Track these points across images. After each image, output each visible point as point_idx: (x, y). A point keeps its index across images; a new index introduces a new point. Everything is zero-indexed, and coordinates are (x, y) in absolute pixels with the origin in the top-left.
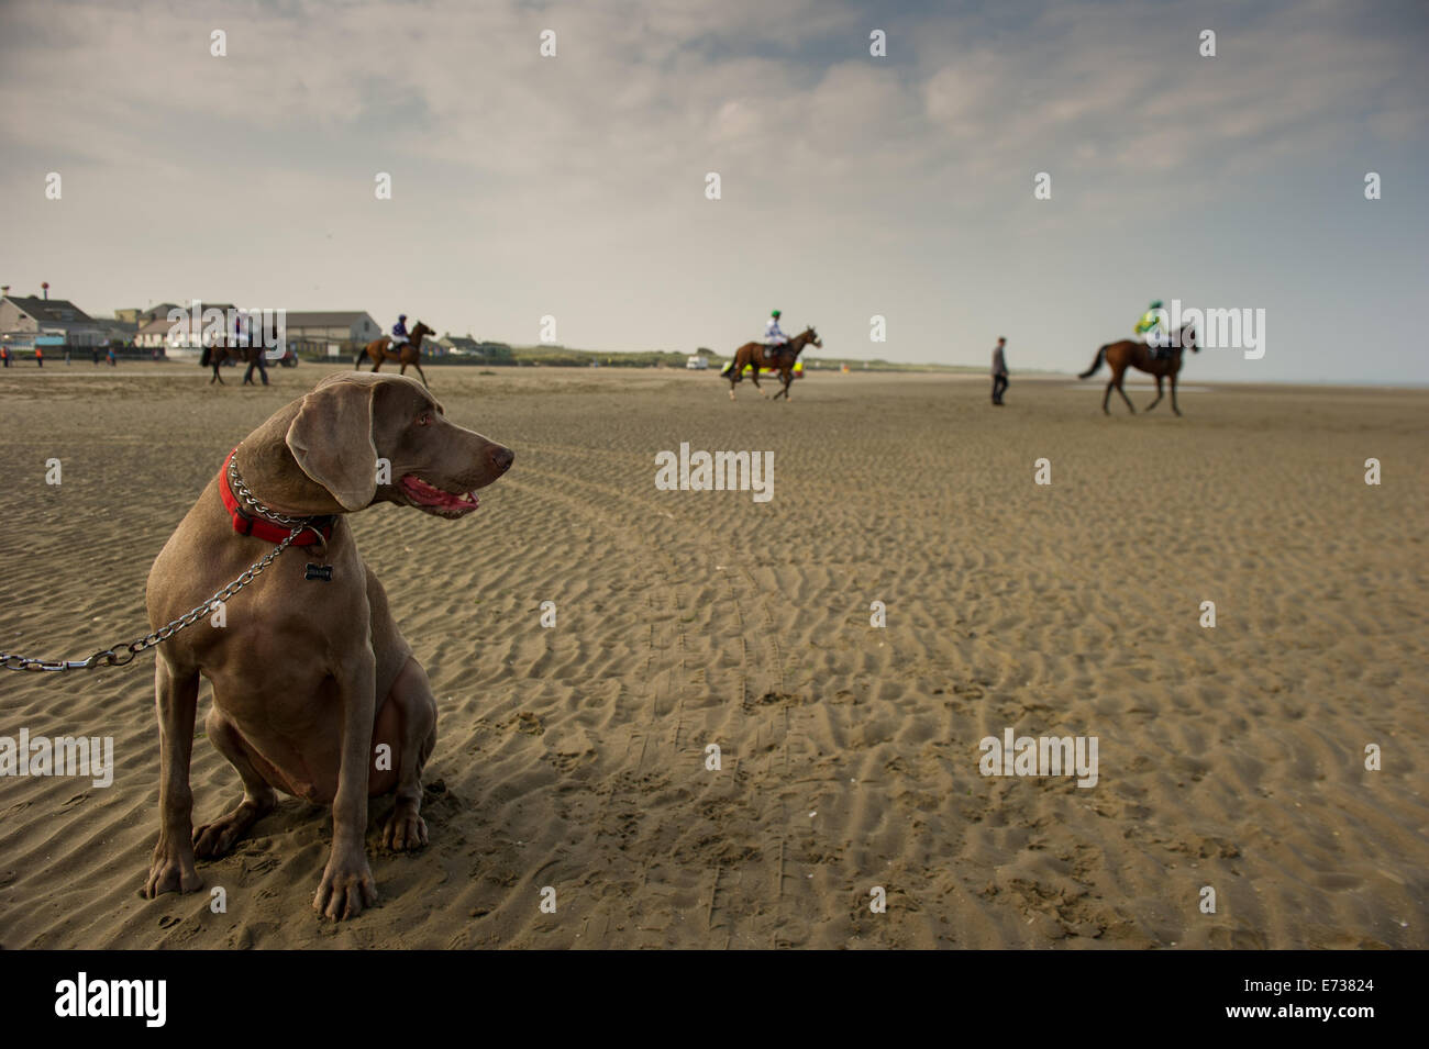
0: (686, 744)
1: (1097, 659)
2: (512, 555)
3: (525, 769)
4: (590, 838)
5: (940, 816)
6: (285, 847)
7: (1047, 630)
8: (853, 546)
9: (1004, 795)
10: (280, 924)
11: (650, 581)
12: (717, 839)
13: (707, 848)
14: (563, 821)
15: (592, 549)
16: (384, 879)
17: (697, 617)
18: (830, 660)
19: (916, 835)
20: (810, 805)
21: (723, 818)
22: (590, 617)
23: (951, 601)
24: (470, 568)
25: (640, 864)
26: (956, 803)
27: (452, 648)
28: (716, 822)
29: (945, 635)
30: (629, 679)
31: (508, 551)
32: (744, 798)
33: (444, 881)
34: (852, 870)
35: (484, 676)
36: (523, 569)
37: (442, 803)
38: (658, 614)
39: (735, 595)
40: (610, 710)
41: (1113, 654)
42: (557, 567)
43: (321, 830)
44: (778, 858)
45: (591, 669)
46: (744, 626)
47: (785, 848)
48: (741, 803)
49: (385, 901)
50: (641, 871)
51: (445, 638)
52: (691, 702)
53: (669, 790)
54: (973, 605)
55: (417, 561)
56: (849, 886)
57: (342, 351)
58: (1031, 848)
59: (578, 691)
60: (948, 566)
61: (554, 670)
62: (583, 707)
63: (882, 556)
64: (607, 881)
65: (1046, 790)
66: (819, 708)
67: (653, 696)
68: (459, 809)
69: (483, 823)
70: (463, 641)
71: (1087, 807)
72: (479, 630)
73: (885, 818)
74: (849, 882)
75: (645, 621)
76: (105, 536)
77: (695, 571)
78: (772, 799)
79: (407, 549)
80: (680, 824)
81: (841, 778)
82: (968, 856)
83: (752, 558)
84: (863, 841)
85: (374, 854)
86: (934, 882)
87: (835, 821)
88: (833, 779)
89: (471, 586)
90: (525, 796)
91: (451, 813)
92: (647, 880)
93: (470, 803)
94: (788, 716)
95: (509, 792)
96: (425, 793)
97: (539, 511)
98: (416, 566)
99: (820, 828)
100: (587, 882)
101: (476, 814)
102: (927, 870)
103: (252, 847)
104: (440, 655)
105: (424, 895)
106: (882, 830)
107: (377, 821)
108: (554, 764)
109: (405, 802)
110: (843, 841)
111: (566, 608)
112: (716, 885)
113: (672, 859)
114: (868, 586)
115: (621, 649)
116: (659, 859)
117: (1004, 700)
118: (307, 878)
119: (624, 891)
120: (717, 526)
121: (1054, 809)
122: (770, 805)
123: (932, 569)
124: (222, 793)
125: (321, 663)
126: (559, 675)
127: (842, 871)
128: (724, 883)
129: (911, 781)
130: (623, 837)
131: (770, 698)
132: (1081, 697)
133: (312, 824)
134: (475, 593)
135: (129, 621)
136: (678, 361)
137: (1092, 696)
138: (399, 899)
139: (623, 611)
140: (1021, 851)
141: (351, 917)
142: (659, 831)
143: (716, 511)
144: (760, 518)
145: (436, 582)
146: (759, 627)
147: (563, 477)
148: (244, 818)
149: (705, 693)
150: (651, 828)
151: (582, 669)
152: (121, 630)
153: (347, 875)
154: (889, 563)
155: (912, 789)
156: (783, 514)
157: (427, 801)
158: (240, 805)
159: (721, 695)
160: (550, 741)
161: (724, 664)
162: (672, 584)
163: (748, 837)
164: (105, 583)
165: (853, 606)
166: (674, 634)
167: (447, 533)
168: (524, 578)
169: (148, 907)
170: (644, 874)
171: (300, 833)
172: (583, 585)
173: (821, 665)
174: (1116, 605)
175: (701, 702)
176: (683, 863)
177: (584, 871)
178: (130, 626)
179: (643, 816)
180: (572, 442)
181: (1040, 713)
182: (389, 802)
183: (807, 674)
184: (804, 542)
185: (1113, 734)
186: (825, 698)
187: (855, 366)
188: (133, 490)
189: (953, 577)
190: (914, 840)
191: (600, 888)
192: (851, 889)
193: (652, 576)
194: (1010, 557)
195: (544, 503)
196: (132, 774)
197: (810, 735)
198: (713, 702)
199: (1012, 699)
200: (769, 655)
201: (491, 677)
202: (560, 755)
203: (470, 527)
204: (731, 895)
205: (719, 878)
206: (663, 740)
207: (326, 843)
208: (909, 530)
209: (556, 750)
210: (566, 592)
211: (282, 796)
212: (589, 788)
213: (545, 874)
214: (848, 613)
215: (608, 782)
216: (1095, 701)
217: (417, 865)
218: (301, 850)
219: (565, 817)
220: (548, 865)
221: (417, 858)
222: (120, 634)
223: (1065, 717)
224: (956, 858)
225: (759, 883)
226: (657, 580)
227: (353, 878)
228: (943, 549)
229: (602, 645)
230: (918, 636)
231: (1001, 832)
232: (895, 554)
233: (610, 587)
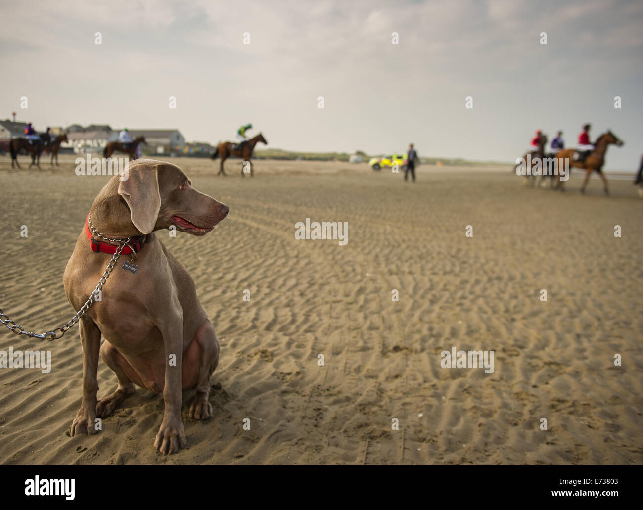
0: (350, 372)
1: (588, 337)
2: (255, 263)
3: (263, 380)
4: (298, 419)
5: (493, 421)
6: (139, 414)
7: (558, 319)
8: (444, 266)
9: (532, 412)
10: (137, 454)
11: (330, 280)
12: (367, 425)
13: (361, 429)
14: (284, 409)
15: (297, 262)
16: (189, 434)
17: (356, 302)
18: (431, 329)
19: (480, 431)
20: (419, 410)
21: (371, 413)
22: (297, 299)
23: (501, 299)
24: (232, 270)
25: (325, 436)
26: (503, 414)
27: (224, 312)
28: (366, 415)
29: (498, 318)
30: (319, 334)
31: (253, 261)
32: (382, 403)
33: (221, 437)
34: (443, 448)
35: (241, 328)
36: (261, 271)
37: (220, 396)
38: (334, 299)
39: (377, 290)
40: (308, 351)
41: (598, 334)
42: (279, 271)
43: (157, 406)
44: (401, 438)
45: (298, 327)
46: (381, 307)
47: (405, 433)
48: (381, 406)
49: (190, 445)
50: (325, 439)
51: (220, 307)
52: (351, 349)
53: (341, 396)
54: (514, 302)
55: (205, 265)
56: (441, 456)
57: (165, 150)
58: (548, 443)
59: (291, 340)
60: (499, 278)
61: (278, 327)
62: (293, 348)
63: (461, 271)
64: (307, 443)
65: (557, 411)
66: (424, 356)
67: (331, 344)
68: (229, 399)
69: (241, 408)
70: (230, 309)
71: (582, 423)
72: (238, 303)
73: (462, 421)
74: (441, 454)
75: (327, 303)
76: (45, 246)
77: (355, 276)
78: (398, 405)
79: (200, 258)
80: (347, 415)
81: (437, 396)
82: (509, 445)
83: (386, 270)
84: (449, 432)
85: (185, 420)
86: (490, 458)
87: (434, 419)
88: (432, 396)
89: (234, 279)
90: (263, 395)
91: (224, 401)
92: (329, 445)
93: (234, 397)
94: (407, 360)
95: (254, 392)
96: (211, 390)
97: (269, 240)
98: (204, 267)
99: (425, 423)
100: (296, 443)
101: (237, 403)
102: (486, 451)
103: (123, 413)
104: (218, 316)
105: (211, 444)
106: (460, 426)
107: (187, 403)
108: (279, 378)
109: (201, 394)
110: (438, 431)
111: (284, 293)
112: (367, 450)
113: (342, 434)
114: (452, 288)
115: (314, 317)
116: (335, 433)
117: (532, 357)
118: (150, 431)
119: (316, 450)
120: (366, 251)
121: (562, 422)
122: (396, 408)
123: (490, 280)
124: (107, 384)
126: (281, 330)
127: (437, 448)
128: (371, 449)
129: (477, 401)
130: (316, 420)
131: (396, 349)
132: (578, 359)
133: (153, 402)
134: (236, 283)
135: (59, 291)
136: (345, 158)
137: (585, 358)
138: (198, 445)
139: (315, 296)
140: (541, 445)
141: (173, 453)
142: (335, 418)
143: (366, 243)
144: (390, 249)
145: (215, 277)
146: (390, 308)
147: (282, 222)
148: (118, 398)
149: (360, 344)
150: (331, 416)
151: (293, 327)
152: (55, 296)
153: (171, 430)
154: (465, 276)
155: (478, 405)
156: (404, 246)
157: (212, 394)
158: (116, 391)
159: (369, 345)
160: (277, 366)
161: (372, 328)
162: (341, 283)
163: (384, 425)
164: (46, 270)
165: (444, 299)
166: (343, 310)
167: (220, 250)
168: (261, 276)
169: (71, 441)
170: (327, 441)
171: (147, 407)
172: (293, 282)
173: (425, 332)
174: (600, 306)
175: (358, 349)
176: (349, 437)
177: (296, 437)
178: (59, 294)
179: (326, 410)
180: (287, 202)
181: (554, 367)
182: (193, 393)
183: (417, 337)
184: (416, 262)
185: (598, 381)
186: (427, 351)
187: (445, 162)
188: (60, 223)
189: (502, 285)
190: (478, 433)
191: (303, 447)
192: (442, 458)
193: (330, 278)
194: (536, 275)
195: (272, 236)
196: (62, 371)
197: (419, 371)
198: (364, 349)
199: (536, 357)
200: (396, 324)
201: (245, 329)
202: (282, 373)
203: (233, 247)
204: (375, 456)
205: (369, 446)
206: (337, 368)
207: (160, 413)
208: (477, 257)
209: (280, 371)
210: (284, 285)
211: (137, 387)
212: (297, 392)
213: (274, 437)
214: (440, 303)
215: (307, 390)
216: (587, 361)
217: (207, 428)
218: (147, 416)
219: (284, 407)
220: (275, 433)
221: (207, 424)
222: (54, 298)
223: (569, 369)
224: (503, 446)
225: (390, 451)
226: (334, 280)
227: (174, 432)
228: (497, 269)
229: (304, 315)
230: (481, 318)
231: (529, 433)
232: (468, 271)
233: (308, 283)
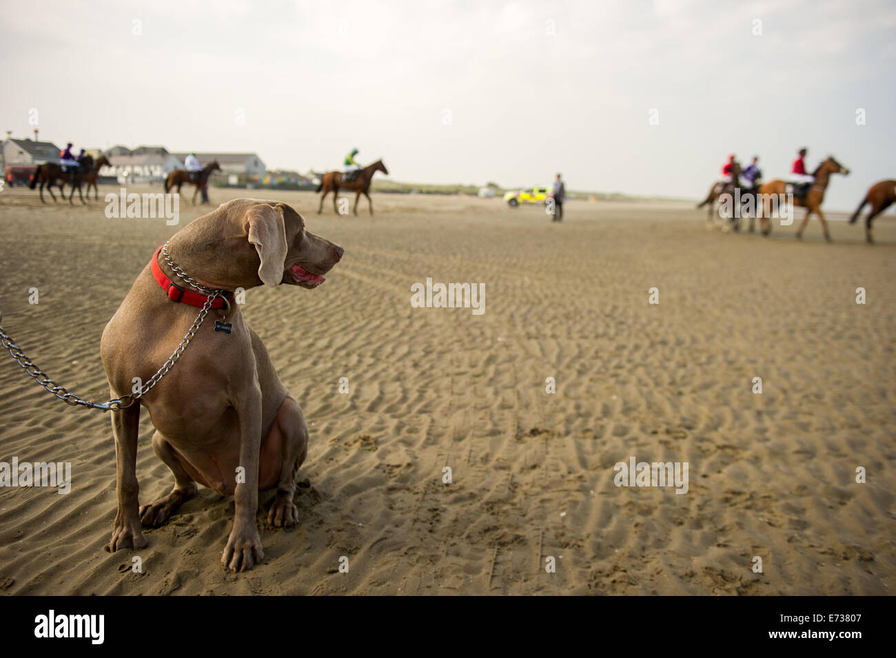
0: (476, 462)
1: (771, 414)
2: (356, 326)
3: (364, 474)
4: (408, 523)
5: (653, 520)
6: (202, 521)
7: (735, 392)
8: (596, 327)
9: (700, 508)
10: (199, 572)
11: (451, 347)
12: (496, 528)
13: (489, 533)
14: (390, 511)
15: (411, 325)
16: (268, 546)
17: (484, 373)
18: (578, 407)
19: (636, 532)
20: (561, 508)
21: (500, 513)
22: (410, 371)
23: (665, 368)
24: (326, 334)
25: (443, 543)
26: (665, 511)
27: (314, 389)
28: (495, 516)
29: (661, 393)
30: (436, 415)
31: (353, 323)
32: (515, 501)
33: (309, 548)
34: (590, 554)
35: (336, 409)
36: (364, 336)
37: (308, 495)
38: (457, 370)
39: (511, 359)
40: (422, 436)
41: (784, 410)
42: (387, 335)
43: (227, 511)
44: (538, 544)
45: (410, 407)
46: (517, 381)
47: (543, 537)
48: (513, 504)
49: (269, 560)
50: (443, 547)
51: (310, 382)
52: (477, 433)
53: (464, 493)
54: (681, 372)
55: (291, 328)
56: (588, 565)
57: (240, 180)
58: (719, 545)
59: (401, 422)
60: (664, 343)
61: (384, 407)
62: (404, 433)
63: (617, 334)
64: (420, 553)
65: (731, 506)
66: (569, 441)
67: (452, 428)
68: (319, 500)
69: (335, 510)
70: (322, 385)
71: (761, 519)
72: (333, 377)
73: (615, 520)
74: (588, 562)
75: (448, 375)
76: (79, 305)
77: (483, 341)
78: (535, 502)
79: (285, 320)
80: (471, 517)
81: (584, 490)
82: (672, 549)
83: (523, 333)
84: (598, 535)
85: (262, 528)
86: (649, 566)
87: (579, 517)
88: (578, 490)
89: (328, 347)
90: (364, 493)
91: (314, 502)
92: (447, 554)
93: (327, 496)
94: (547, 445)
95: (352, 490)
96: (297, 488)
97: (375, 296)
98: (290, 332)
99: (568, 524)
100: (406, 553)
101: (330, 504)
102: (643, 557)
103: (180, 520)
104: (307, 394)
105: (295, 557)
106: (611, 528)
107: (264, 506)
108: (384, 471)
109: (283, 494)
110: (584, 534)
111: (393, 364)
112: (495, 559)
113: (464, 540)
114: (605, 356)
115: (430, 394)
116: (456, 539)
117: (702, 440)
118: (216, 543)
119: (431, 561)
120: (499, 309)
121: (736, 520)
122: (533, 506)
123: (652, 345)
124: (161, 483)
125: (225, 396)
126: (388, 411)
127: (583, 555)
128: (500, 558)
129: (634, 495)
130: (431, 523)
131: (534, 432)
132: (759, 441)
133: (220, 506)
134: (330, 352)
135: (97, 364)
136: (473, 192)
137: (766, 440)
138: (279, 559)
139: (432, 367)
140: (711, 548)
141: (246, 569)
142: (456, 521)
143: (498, 300)
144: (528, 306)
145: (304, 343)
146: (528, 382)
147: (391, 273)
148: (174, 501)
149: (489, 427)
150: (450, 518)
151: (404, 407)
152: (91, 370)
153: (244, 541)
154: (621, 340)
155: (634, 500)
156: (546, 303)
157: (298, 494)
158: (172, 492)
159: (500, 428)
160: (382, 456)
161: (503, 407)
162: (466, 350)
163: (517, 528)
164: (80, 337)
165: (595, 369)
166: (468, 384)
167: (311, 309)
168: (363, 343)
169: (111, 558)
170: (445, 550)
171: (212, 512)
172: (404, 349)
173: (571, 410)
174: (786, 376)
175: (486, 433)
176: (472, 543)
177: (405, 546)
178: (97, 367)
179: (445, 510)
180: (398, 248)
181: (729, 451)
183: (561, 416)
184: (561, 323)
185: (782, 467)
186: (573, 434)
187: (600, 197)
188: (98, 275)
189: (667, 351)
190: (634, 535)
191: (415, 558)
192: (589, 567)
193: (452, 343)
194: (710, 338)
195: (378, 290)
196: (100, 468)
197: (562, 459)
198: (494, 433)
199: (709, 440)
200: (534, 402)
201: (341, 410)
202: (388, 466)
203: (327, 306)
204: (505, 567)
205: (497, 555)
206: (459, 458)
207: (230, 519)
208: (636, 316)
209: (386, 462)
210: (393, 353)
211: (200, 487)
212: (408, 489)
213: (377, 546)
214: (591, 374)
215: (421, 486)
216: (769, 444)
217: (291, 536)
218: (213, 523)
219: (391, 508)
220: (379, 541)
221: (291, 531)
222: (90, 373)
223: (747, 454)
224: (665, 550)
225: (525, 559)
226: (456, 347)
227: (248, 543)
228: (661, 331)
229: (418, 391)
230: (641, 393)
231: (697, 534)
232: (625, 333)
233: (423, 350)
